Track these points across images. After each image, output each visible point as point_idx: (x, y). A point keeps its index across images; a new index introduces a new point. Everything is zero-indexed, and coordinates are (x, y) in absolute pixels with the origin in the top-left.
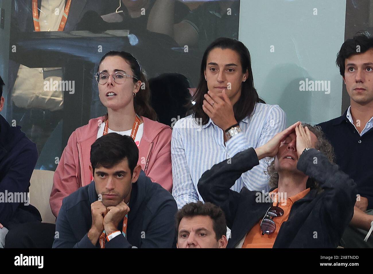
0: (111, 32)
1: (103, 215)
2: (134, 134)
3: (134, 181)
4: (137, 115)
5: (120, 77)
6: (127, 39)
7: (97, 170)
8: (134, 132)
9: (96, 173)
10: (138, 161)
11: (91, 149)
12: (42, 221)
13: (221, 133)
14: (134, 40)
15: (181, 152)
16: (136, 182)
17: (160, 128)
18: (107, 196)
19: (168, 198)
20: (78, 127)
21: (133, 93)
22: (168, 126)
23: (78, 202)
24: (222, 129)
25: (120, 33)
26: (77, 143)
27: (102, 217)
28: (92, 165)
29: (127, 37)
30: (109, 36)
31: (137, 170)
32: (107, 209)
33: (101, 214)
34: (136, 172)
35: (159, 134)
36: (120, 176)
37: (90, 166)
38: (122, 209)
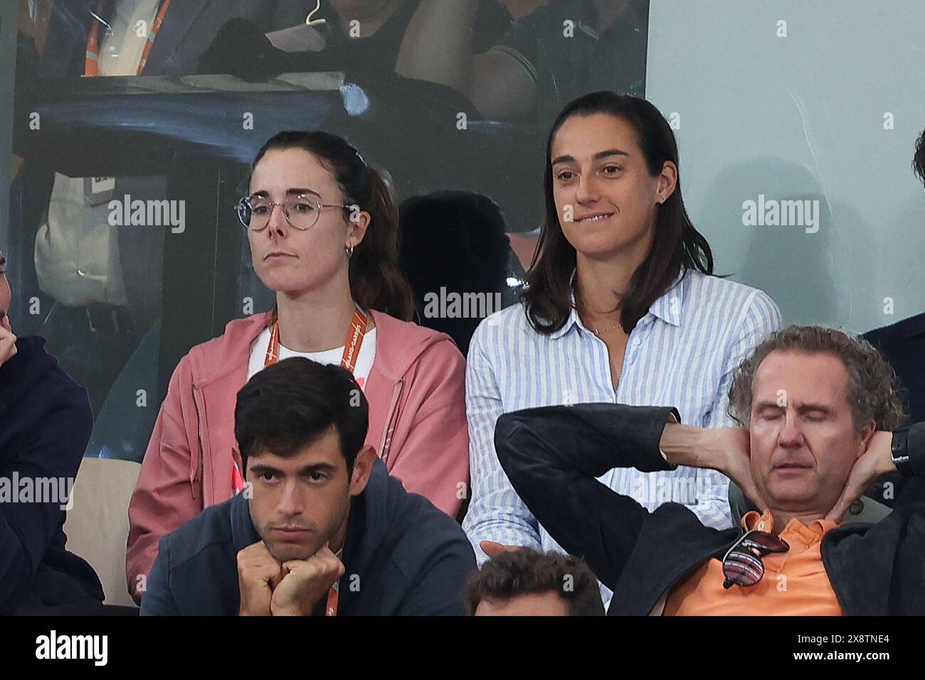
0: (294, 79)
1: (271, 584)
2: (350, 357)
3: (356, 490)
4: (359, 309)
5: (304, 208)
6: (336, 98)
7: (253, 462)
8: (351, 354)
9: (251, 469)
10: (368, 435)
11: (236, 401)
12: (104, 599)
13: (601, 354)
14: (356, 101)
15: (489, 407)
16: (363, 493)
17: (423, 342)
18: (282, 532)
19: (451, 535)
20: (197, 344)
21: (346, 247)
22: (443, 334)
23: (201, 546)
24: (604, 342)
25: (317, 81)
26: (192, 389)
27: (267, 589)
28: (240, 448)
29: (338, 92)
30: (289, 90)
31: (365, 459)
32: (281, 567)
33: (264, 580)
34: (362, 465)
35: (420, 357)
36: (316, 477)
37: (233, 451)
38: (324, 567)
